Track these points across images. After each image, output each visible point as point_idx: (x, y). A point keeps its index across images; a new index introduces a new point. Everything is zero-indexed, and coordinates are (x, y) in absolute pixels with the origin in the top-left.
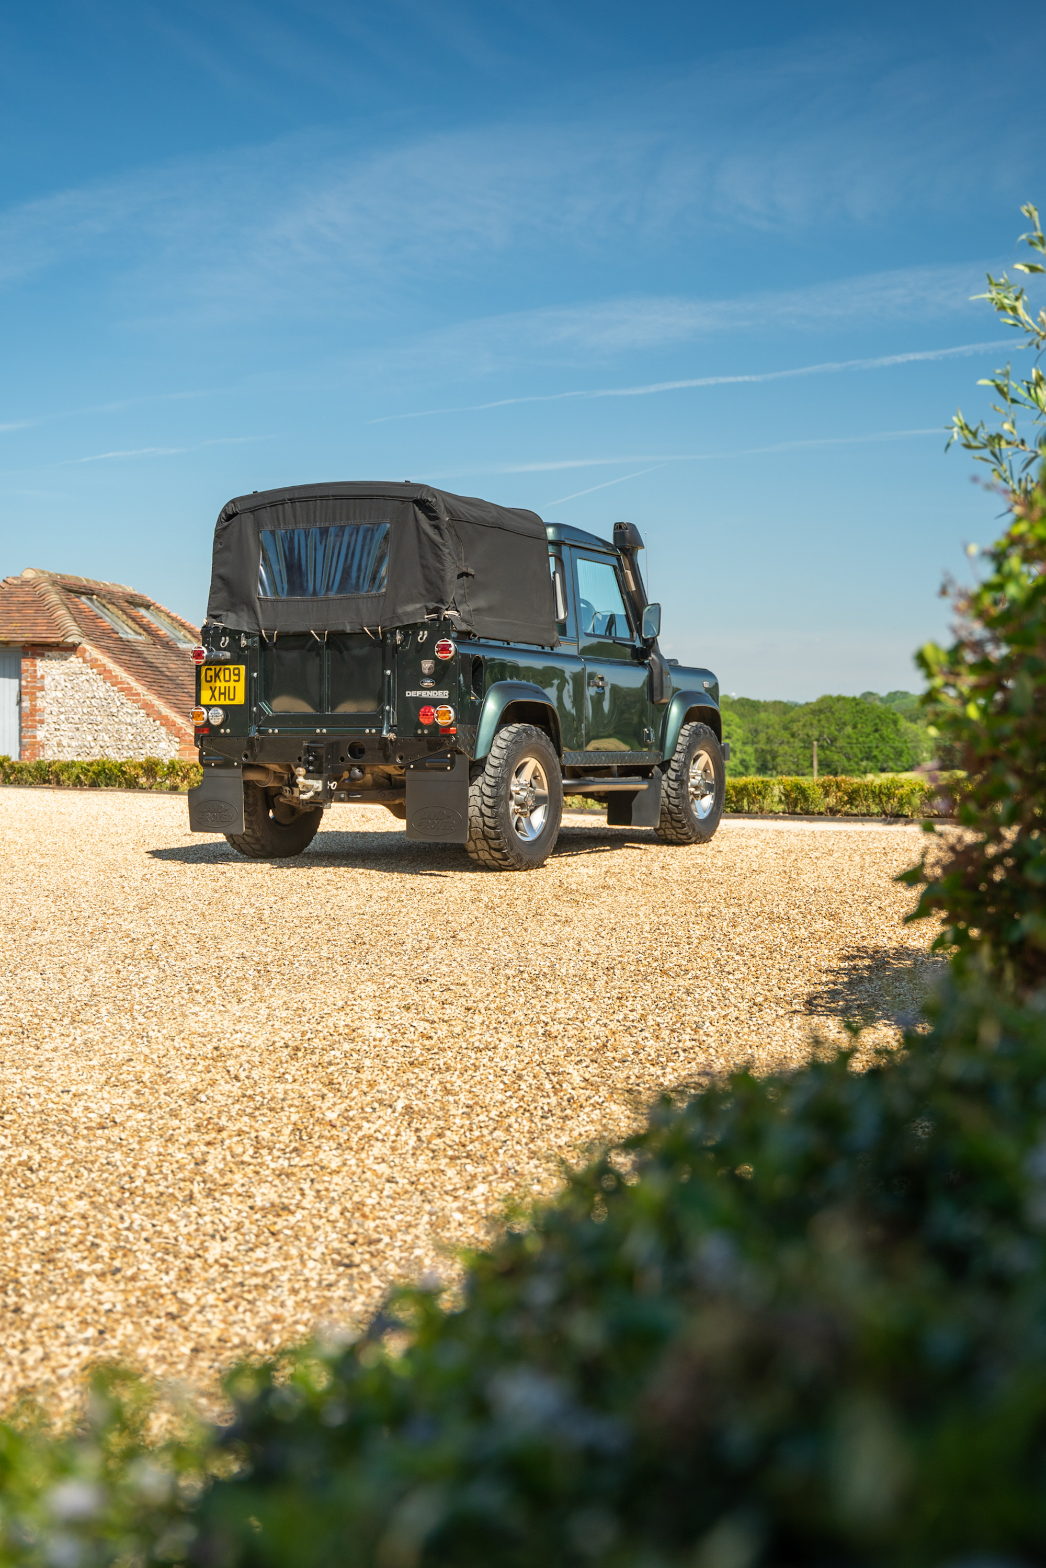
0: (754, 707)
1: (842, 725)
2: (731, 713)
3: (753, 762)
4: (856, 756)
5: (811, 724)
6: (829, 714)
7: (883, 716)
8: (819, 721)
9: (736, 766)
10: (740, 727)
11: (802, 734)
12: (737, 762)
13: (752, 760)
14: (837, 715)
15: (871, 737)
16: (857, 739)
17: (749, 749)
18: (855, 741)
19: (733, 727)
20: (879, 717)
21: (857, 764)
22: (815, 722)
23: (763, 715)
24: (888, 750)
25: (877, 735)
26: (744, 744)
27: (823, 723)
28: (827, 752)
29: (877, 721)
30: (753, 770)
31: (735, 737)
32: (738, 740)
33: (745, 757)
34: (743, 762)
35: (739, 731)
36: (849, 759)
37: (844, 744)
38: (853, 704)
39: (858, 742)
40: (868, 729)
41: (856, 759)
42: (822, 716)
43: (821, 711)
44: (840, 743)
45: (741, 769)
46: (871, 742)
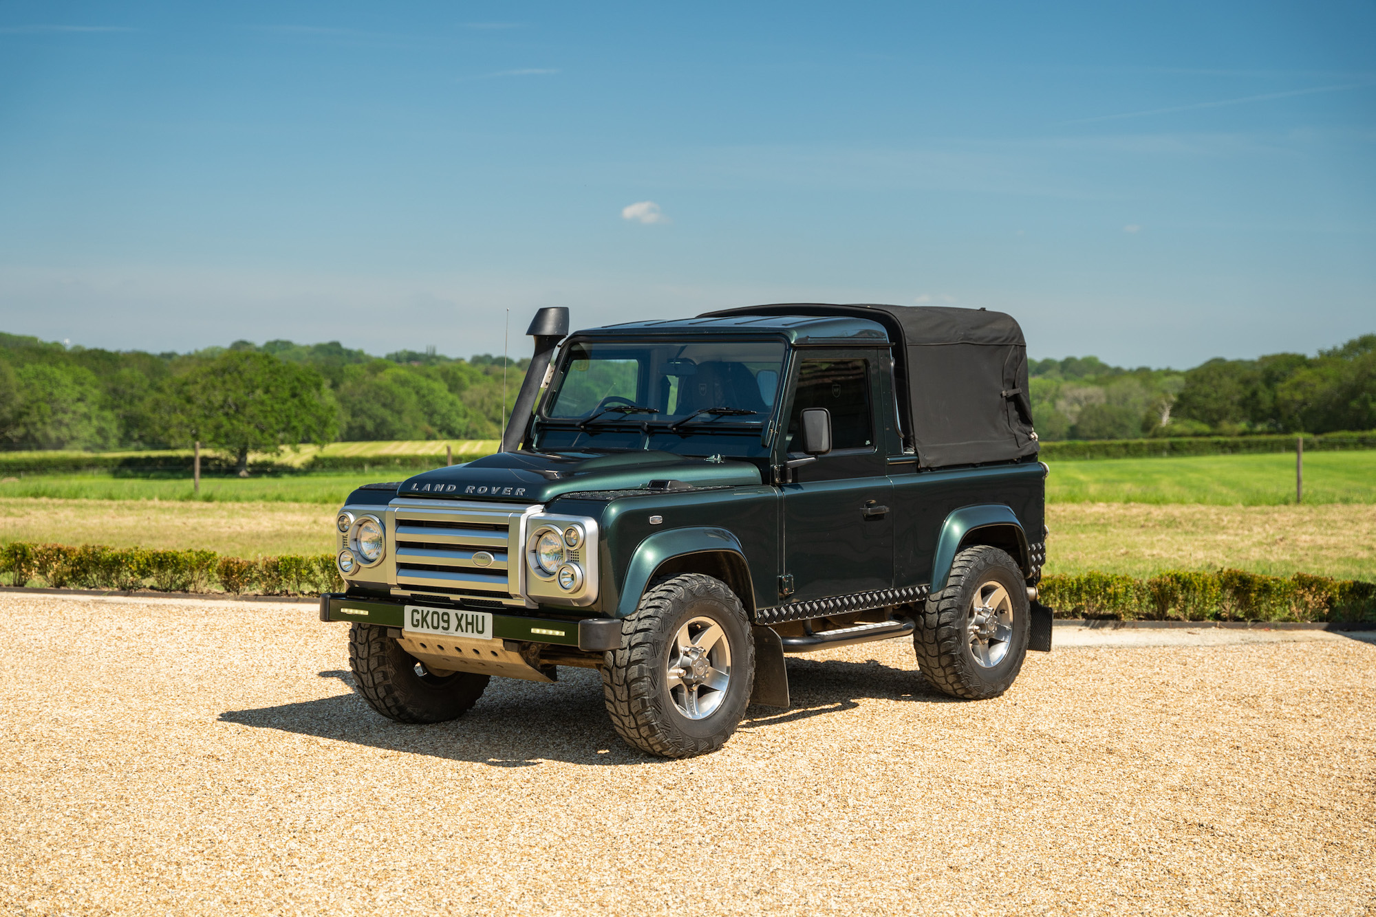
0: (110, 360)
1: (252, 389)
2: (84, 368)
3: (115, 431)
4: (271, 427)
5: (214, 387)
6: (235, 375)
7: (302, 378)
8: (224, 382)
9: (92, 436)
10: (96, 387)
11: (201, 399)
12: (93, 430)
13: (114, 429)
14: (247, 376)
15: (289, 404)
16: (272, 406)
17: (108, 414)
18: (269, 409)
19: (87, 386)
20: (298, 380)
21: (272, 436)
22: (218, 384)
23: (125, 372)
24: (309, 420)
25: (296, 401)
26: (102, 408)
27: (229, 386)
28: (235, 422)
29: (296, 384)
30: (113, 441)
31: (90, 398)
32: (94, 403)
33: (103, 425)
34: (100, 431)
35: (96, 392)
36: (262, 431)
37: (256, 412)
38: (266, 362)
39: (273, 410)
40: (286, 394)
41: (271, 431)
42: (227, 377)
43: (224, 371)
44: (250, 410)
45: (99, 440)
46: (289, 409)
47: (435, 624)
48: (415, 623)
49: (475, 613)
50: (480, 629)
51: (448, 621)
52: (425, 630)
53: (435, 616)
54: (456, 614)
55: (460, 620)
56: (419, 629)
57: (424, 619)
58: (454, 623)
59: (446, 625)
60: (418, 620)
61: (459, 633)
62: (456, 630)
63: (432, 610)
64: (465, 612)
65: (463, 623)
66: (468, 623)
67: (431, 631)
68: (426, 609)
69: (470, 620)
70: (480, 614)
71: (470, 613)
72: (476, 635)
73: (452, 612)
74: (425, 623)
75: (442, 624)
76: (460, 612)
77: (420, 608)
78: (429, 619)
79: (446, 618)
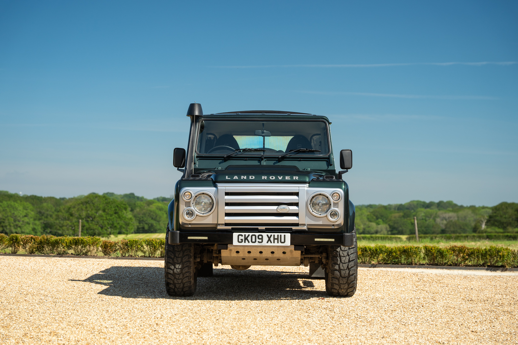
47: (254, 240)
48: (240, 241)
49: (279, 234)
50: (283, 241)
51: (262, 239)
52: (247, 244)
53: (254, 237)
54: (267, 235)
55: (269, 238)
56: (243, 244)
57: (246, 239)
58: (265, 239)
59: (260, 241)
60: (242, 240)
61: (269, 244)
62: (267, 242)
63: (251, 234)
64: (273, 234)
65: (272, 239)
66: (274, 239)
67: (251, 244)
68: (247, 234)
69: (276, 237)
70: (283, 234)
71: (276, 234)
72: (280, 244)
73: (265, 235)
74: (246, 241)
75: (257, 240)
76: (269, 234)
77: (243, 234)
78: (249, 239)
79: (260, 237)
